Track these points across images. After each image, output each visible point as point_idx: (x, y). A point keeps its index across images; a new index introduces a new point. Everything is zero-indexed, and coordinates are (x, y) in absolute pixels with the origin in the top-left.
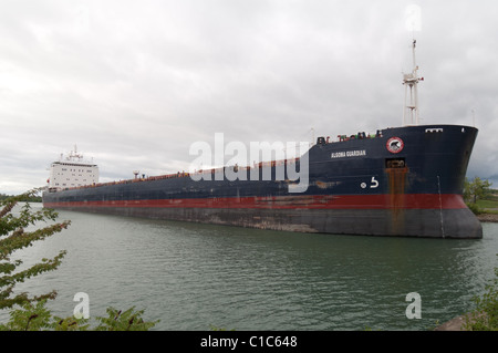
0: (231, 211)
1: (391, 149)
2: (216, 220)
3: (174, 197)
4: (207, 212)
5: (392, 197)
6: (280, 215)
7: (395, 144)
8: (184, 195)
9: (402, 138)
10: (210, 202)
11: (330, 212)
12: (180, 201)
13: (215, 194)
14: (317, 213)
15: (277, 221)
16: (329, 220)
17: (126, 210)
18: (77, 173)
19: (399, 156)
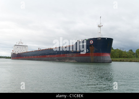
0: (60, 58)
1: (91, 43)
2: (57, 60)
3: (48, 55)
4: (55, 58)
5: (91, 54)
6: (70, 58)
7: (91, 42)
8: (50, 54)
9: (93, 41)
10: (56, 56)
11: (79, 57)
12: (49, 56)
13: (57, 54)
14: (77, 57)
15: (69, 60)
16: (79, 59)
17: (36, 59)
18: (21, 48)
19: (92, 45)
